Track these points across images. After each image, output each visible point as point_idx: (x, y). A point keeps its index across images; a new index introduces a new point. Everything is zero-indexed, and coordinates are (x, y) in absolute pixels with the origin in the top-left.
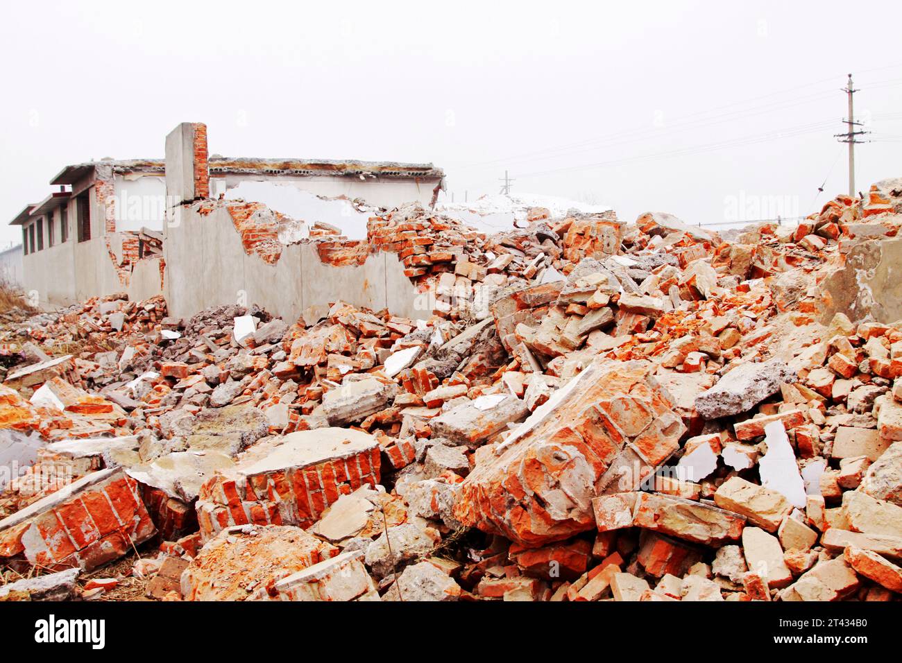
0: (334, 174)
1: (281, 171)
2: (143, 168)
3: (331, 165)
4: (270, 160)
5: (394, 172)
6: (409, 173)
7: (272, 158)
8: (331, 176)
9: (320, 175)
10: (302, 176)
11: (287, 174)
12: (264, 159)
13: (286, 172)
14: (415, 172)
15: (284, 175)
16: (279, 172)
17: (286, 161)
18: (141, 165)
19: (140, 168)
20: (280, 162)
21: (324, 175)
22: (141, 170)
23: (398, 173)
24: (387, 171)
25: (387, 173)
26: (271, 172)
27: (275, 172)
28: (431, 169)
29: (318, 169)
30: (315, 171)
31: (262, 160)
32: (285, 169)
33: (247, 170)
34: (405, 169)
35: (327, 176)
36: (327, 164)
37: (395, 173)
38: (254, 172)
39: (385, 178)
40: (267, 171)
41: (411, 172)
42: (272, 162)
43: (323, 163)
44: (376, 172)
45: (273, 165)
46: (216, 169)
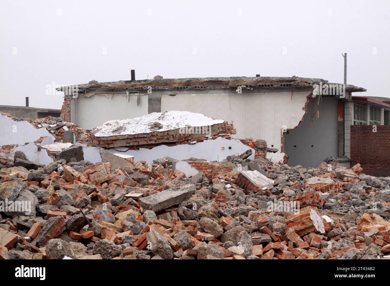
0: (223, 87)
1: (185, 87)
2: (95, 88)
3: (221, 81)
4: (178, 79)
5: (267, 84)
6: (281, 85)
7: (179, 78)
8: (222, 89)
9: (214, 89)
10: (200, 90)
11: (190, 90)
12: (174, 79)
13: (189, 88)
14: (286, 84)
15: (188, 90)
16: (184, 88)
17: (188, 80)
18: (93, 87)
19: (93, 89)
20: (184, 81)
21: (217, 89)
22: (94, 90)
23: (272, 85)
24: (260, 84)
25: (263, 86)
26: (178, 88)
27: (181, 88)
28: (295, 81)
29: (212, 84)
30: (212, 86)
31: (173, 80)
32: (188, 86)
33: (160, 88)
34: (277, 81)
35: (219, 89)
36: (218, 81)
37: (269, 85)
38: (167, 89)
39: (265, 89)
40: (175, 87)
41: (283, 84)
42: (179, 81)
43: (214, 80)
44: (252, 85)
45: (180, 83)
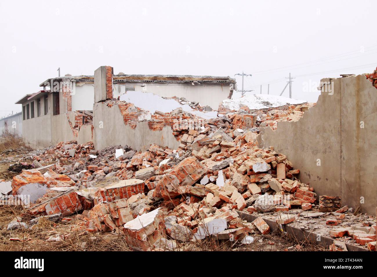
0: (179, 82)
1: (152, 81)
2: (85, 80)
3: (178, 78)
4: (147, 75)
5: (209, 81)
6: (217, 82)
7: (148, 74)
8: (178, 83)
9: (172, 83)
10: (163, 83)
11: (156, 83)
12: (144, 75)
13: (155, 81)
14: (220, 81)
15: (154, 83)
16: (151, 81)
17: (155, 76)
18: (84, 79)
19: (84, 80)
20: (152, 76)
21: (174, 83)
22: (84, 81)
23: (212, 82)
24: (206, 80)
25: (206, 82)
26: (148, 81)
27: (150, 81)
28: (228, 79)
29: (171, 80)
30: (170, 81)
31: (143, 76)
32: (155, 80)
33: (136, 81)
34: (215, 79)
35: (175, 83)
36: (176, 77)
37: (210, 82)
38: (139, 81)
39: (205, 84)
40: (146, 81)
41: (218, 81)
42: (148, 77)
43: (173, 76)
44: (200, 81)
45: (149, 78)
46: (121, 80)
